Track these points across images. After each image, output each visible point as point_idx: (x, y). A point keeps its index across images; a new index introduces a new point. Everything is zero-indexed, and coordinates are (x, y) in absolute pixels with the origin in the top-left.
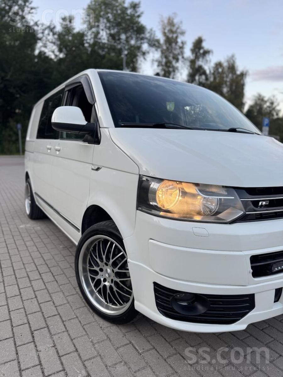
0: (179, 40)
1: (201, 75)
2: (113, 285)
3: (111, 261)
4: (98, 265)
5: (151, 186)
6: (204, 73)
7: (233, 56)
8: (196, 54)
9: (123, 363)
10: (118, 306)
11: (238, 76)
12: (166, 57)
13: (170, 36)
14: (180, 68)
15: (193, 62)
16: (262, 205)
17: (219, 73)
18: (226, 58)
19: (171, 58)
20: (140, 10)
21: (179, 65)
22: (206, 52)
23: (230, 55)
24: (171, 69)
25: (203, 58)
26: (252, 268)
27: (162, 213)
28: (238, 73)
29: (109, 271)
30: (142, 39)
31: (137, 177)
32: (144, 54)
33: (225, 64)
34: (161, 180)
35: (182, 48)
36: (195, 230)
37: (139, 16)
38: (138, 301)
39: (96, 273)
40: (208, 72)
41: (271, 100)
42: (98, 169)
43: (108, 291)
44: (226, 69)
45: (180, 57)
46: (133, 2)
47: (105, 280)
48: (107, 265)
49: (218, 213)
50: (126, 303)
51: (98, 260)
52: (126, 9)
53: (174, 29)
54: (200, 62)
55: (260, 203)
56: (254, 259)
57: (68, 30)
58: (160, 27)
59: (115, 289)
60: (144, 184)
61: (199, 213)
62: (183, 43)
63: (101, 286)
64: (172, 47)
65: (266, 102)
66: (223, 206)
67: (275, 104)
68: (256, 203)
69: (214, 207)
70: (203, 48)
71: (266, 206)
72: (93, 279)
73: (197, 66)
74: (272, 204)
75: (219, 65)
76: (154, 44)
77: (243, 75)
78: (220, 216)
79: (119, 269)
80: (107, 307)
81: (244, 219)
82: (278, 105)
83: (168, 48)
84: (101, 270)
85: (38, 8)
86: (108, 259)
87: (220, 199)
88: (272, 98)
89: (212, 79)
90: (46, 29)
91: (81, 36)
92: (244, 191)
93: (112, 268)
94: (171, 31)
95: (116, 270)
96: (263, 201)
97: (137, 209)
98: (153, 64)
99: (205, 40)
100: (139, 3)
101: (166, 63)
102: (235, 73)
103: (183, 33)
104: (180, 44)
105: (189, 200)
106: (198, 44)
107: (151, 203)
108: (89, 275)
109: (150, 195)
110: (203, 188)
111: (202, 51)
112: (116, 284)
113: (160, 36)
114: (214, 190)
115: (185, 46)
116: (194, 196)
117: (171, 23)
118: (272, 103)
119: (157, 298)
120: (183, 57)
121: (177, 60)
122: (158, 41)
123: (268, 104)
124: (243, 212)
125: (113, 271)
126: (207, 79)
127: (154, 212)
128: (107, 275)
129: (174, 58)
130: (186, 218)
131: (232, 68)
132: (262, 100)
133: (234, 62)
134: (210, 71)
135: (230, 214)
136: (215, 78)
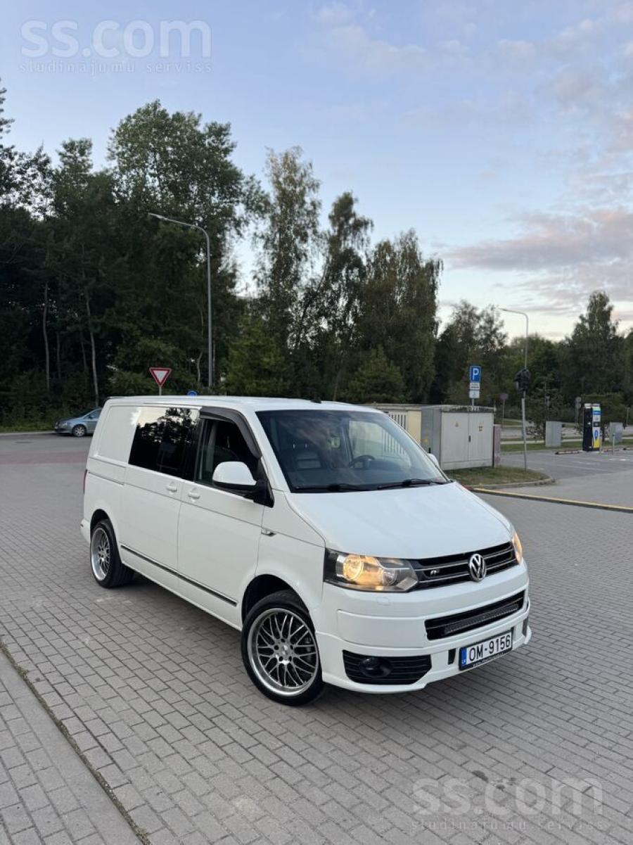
0: (307, 199)
1: (350, 268)
2: (292, 663)
3: (290, 636)
4: (272, 642)
5: (338, 560)
6: (358, 263)
7: (411, 234)
8: (341, 226)
9: (314, 735)
10: (298, 686)
11: (424, 270)
12: (281, 231)
13: (290, 188)
14: (309, 254)
15: (334, 242)
16: (433, 574)
17: (385, 263)
18: (399, 237)
19: (291, 232)
20: (230, 139)
21: (308, 246)
22: (361, 224)
23: (406, 232)
24: (292, 255)
25: (354, 235)
26: (427, 631)
27: (348, 585)
28: (423, 265)
29: (286, 647)
30: (234, 194)
31: (323, 551)
32: (237, 224)
33: (397, 248)
34: (346, 554)
35: (312, 213)
36: (380, 600)
37: (227, 151)
38: (327, 672)
39: (270, 652)
40: (364, 262)
41: (488, 315)
42: (271, 534)
43: (286, 670)
44: (399, 258)
45: (310, 232)
46: (214, 124)
47: (281, 659)
48: (283, 641)
49: (396, 582)
50: (307, 680)
51: (273, 637)
52: (202, 137)
53: (297, 178)
54: (349, 243)
55: (432, 572)
56: (429, 623)
57: (76, 169)
58: (268, 171)
59: (295, 666)
60: (330, 556)
61: (381, 584)
62: (313, 204)
63: (277, 666)
64: (292, 211)
65: (478, 318)
66: (400, 576)
67: (496, 323)
68: (428, 573)
69: (392, 576)
70: (354, 215)
71: (437, 574)
72: (264, 660)
73: (342, 249)
74: (443, 572)
75: (385, 248)
76: (258, 205)
77: (432, 268)
78: (398, 585)
79: (299, 644)
80: (283, 689)
81: (418, 587)
82: (502, 324)
83: (284, 212)
84: (277, 648)
85: (13, 121)
86: (285, 634)
87: (398, 571)
88: (489, 311)
89: (371, 275)
90: (29, 165)
91: (105, 181)
92: (417, 562)
93: (290, 644)
94: (290, 180)
95: (296, 645)
96: (434, 570)
97: (324, 581)
98: (255, 242)
99: (357, 200)
100: (228, 125)
101: (282, 243)
102: (418, 267)
103: (314, 186)
104: (308, 206)
105: (373, 573)
106: (344, 207)
107: (338, 575)
108: (259, 655)
109: (337, 568)
110: (384, 561)
111: (351, 221)
112: (296, 660)
113: (268, 189)
114: (393, 561)
115: (319, 211)
116: (376, 568)
117: (290, 165)
118: (490, 321)
119: (346, 665)
120: (315, 232)
121: (304, 238)
122: (265, 199)
123: (482, 323)
124: (416, 582)
125: (292, 647)
126: (362, 275)
127: (340, 583)
128: (284, 653)
129: (297, 233)
130: (370, 589)
131: (411, 255)
132: (471, 315)
133: (414, 245)
134: (369, 260)
135: (406, 583)
136: (378, 275)
